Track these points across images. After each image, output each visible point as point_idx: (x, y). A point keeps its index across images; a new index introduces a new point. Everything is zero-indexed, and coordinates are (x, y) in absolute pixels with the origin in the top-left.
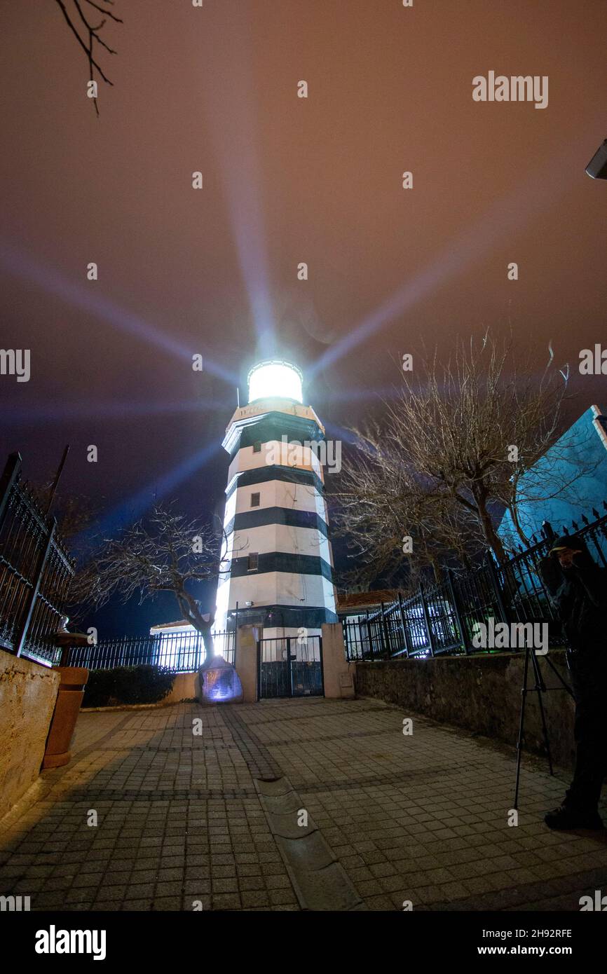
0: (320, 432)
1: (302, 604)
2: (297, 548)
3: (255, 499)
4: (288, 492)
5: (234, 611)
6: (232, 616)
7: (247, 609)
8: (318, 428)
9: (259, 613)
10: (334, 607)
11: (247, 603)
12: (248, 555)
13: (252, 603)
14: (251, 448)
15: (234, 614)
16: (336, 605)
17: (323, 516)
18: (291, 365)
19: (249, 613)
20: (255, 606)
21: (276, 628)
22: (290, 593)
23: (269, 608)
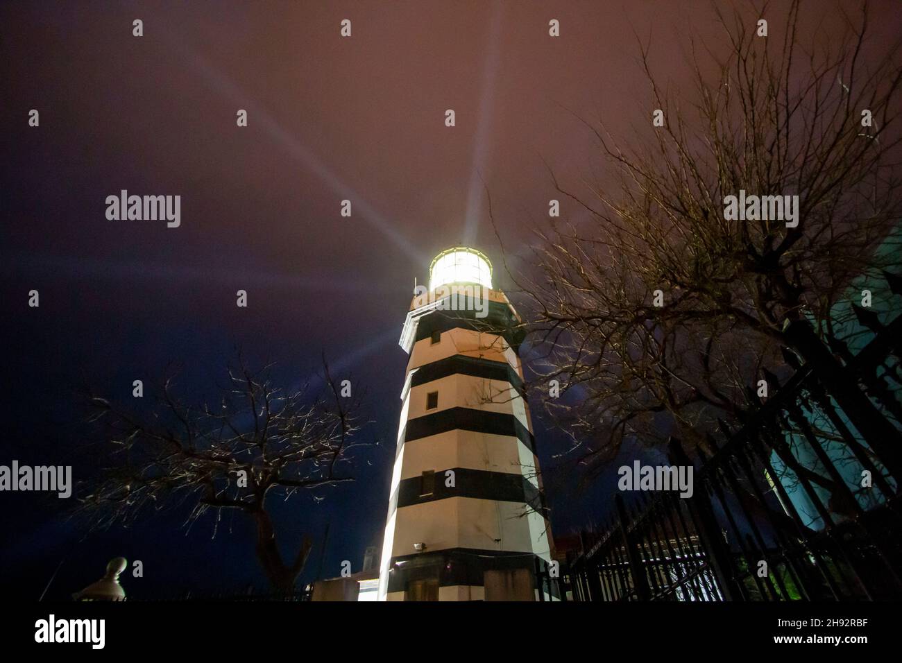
0: (514, 319)
1: (497, 547)
2: (487, 462)
3: (433, 399)
4: (474, 388)
5: (399, 559)
6: (396, 567)
7: (416, 555)
8: (511, 313)
9: (433, 561)
10: (549, 554)
11: (415, 545)
12: (420, 474)
13: (423, 546)
14: (429, 339)
15: (398, 563)
16: (551, 551)
17: (524, 420)
18: (477, 251)
19: (419, 562)
20: (429, 550)
21: (457, 586)
22: (478, 529)
23: (446, 554)
